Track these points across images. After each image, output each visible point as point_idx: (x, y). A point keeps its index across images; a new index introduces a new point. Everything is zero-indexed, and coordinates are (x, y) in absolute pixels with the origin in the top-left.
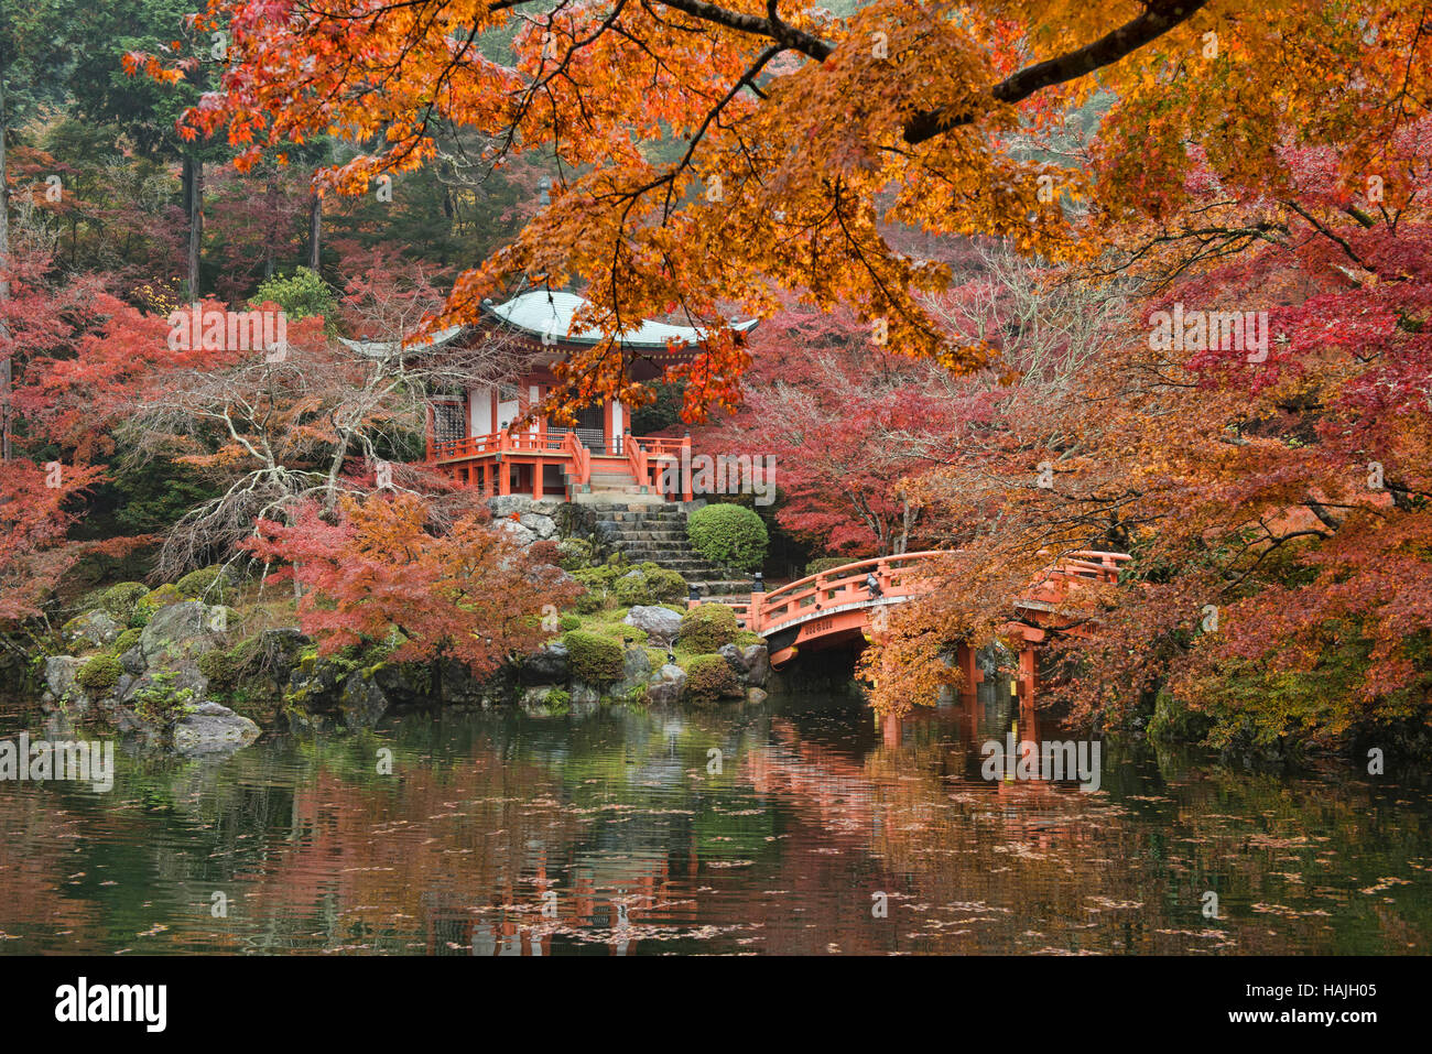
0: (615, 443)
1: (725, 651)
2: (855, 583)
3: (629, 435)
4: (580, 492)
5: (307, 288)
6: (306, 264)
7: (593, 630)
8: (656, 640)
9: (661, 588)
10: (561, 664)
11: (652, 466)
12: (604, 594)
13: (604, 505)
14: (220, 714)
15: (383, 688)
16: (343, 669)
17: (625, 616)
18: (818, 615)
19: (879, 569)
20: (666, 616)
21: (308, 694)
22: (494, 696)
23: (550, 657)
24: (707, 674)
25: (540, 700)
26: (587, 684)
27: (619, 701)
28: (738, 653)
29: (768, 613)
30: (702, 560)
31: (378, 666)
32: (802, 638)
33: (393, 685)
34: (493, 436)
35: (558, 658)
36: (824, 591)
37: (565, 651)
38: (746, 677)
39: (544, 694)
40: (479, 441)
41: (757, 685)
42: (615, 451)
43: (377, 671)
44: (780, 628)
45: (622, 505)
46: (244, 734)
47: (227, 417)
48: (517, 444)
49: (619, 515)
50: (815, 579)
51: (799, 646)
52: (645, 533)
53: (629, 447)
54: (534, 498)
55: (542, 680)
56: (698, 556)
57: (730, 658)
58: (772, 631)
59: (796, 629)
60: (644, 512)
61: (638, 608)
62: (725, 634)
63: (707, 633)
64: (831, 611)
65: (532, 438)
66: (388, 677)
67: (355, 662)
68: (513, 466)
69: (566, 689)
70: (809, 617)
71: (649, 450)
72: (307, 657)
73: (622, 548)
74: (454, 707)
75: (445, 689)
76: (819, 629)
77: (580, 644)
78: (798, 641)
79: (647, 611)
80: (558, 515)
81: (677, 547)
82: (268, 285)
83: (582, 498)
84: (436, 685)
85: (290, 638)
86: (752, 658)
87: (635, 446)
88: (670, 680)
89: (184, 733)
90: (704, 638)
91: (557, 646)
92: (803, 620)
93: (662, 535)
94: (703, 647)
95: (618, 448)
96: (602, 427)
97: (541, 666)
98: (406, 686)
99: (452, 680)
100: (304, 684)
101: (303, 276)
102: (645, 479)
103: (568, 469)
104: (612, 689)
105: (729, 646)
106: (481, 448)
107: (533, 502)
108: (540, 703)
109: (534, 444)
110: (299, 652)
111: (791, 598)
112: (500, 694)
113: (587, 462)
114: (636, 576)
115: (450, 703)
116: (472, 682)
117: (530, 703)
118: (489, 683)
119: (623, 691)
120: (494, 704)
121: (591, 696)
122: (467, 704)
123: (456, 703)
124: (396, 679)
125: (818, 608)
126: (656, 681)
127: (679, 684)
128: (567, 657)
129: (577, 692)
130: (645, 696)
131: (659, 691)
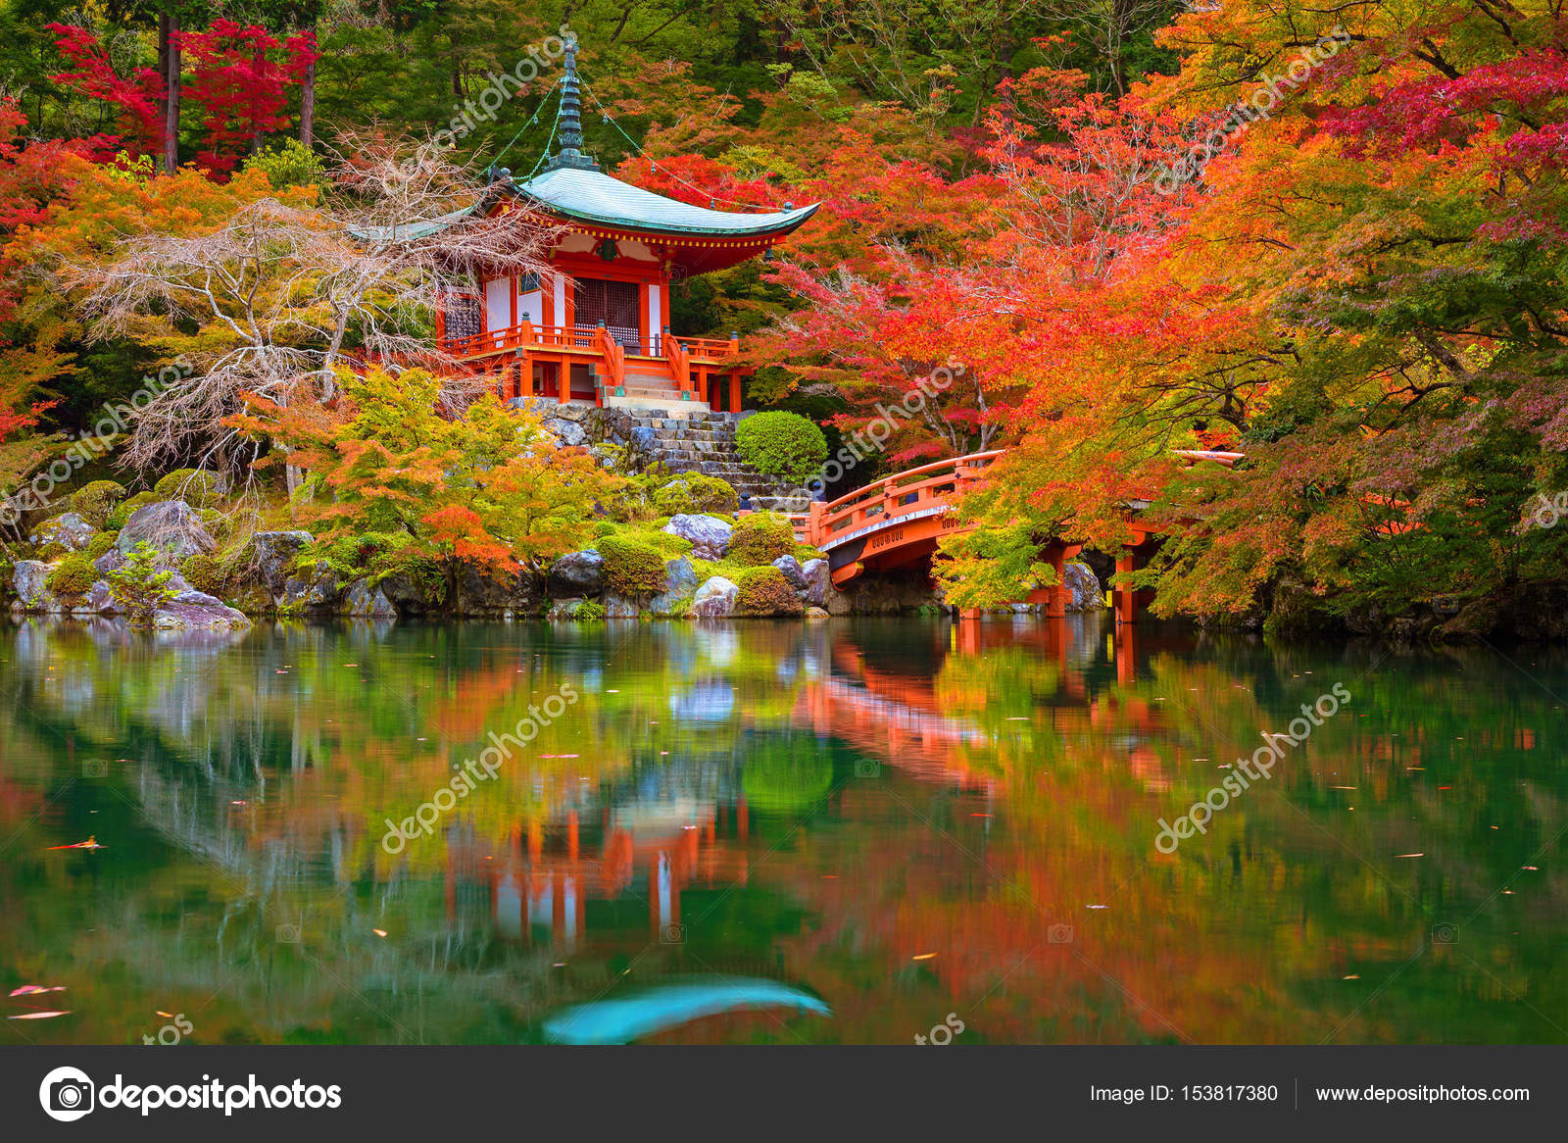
0: (652, 343)
1: (780, 563)
2: (929, 488)
3: (668, 333)
4: (613, 394)
5: (297, 161)
6: (297, 136)
7: (631, 537)
8: (702, 551)
9: (708, 498)
10: (594, 573)
11: (695, 370)
12: (641, 502)
13: (640, 411)
14: (205, 603)
15: (391, 599)
16: (345, 577)
17: (666, 524)
18: (887, 524)
19: (957, 470)
20: (714, 526)
21: (306, 604)
22: (518, 608)
23: (582, 565)
24: (761, 587)
25: (571, 616)
26: (624, 596)
27: (660, 617)
28: (797, 566)
29: (829, 526)
30: (752, 473)
31: (384, 574)
32: (869, 551)
33: (401, 595)
34: (512, 330)
35: (590, 565)
36: (894, 498)
37: (598, 558)
38: (804, 593)
39: (576, 606)
40: (495, 336)
41: (817, 604)
42: (652, 352)
43: (384, 579)
44: (843, 541)
45: (662, 412)
46: (234, 626)
47: (208, 292)
48: (541, 339)
49: (657, 423)
50: (882, 485)
51: (865, 562)
52: (688, 442)
53: (669, 347)
54: (561, 402)
55: (571, 590)
56: (748, 469)
57: (787, 569)
58: (834, 544)
59: (861, 542)
60: (687, 419)
61: (681, 517)
62: (781, 544)
63: (760, 544)
64: (902, 520)
65: (558, 332)
66: (396, 585)
67: (359, 569)
68: (536, 364)
69: (600, 602)
70: (876, 528)
71: (692, 352)
72: (304, 564)
73: (661, 458)
74: (472, 621)
75: (461, 601)
76: (888, 542)
77: (616, 551)
78: (863, 556)
79: (692, 519)
80: (587, 421)
81: (724, 460)
82: (254, 158)
83: (614, 402)
84: (451, 596)
85: (284, 543)
86: (811, 573)
87: (675, 347)
88: (719, 593)
89: (165, 619)
90: (757, 549)
91: (588, 551)
92: (869, 531)
93: (707, 446)
94: (755, 559)
95: (657, 348)
96: (638, 326)
97: (571, 574)
98: (417, 598)
99: (469, 589)
100: (301, 594)
101: (294, 150)
102: (687, 383)
103: (597, 371)
104: (653, 603)
105: (785, 557)
106: (500, 344)
107: (560, 406)
108: (571, 617)
109: (561, 339)
110: (294, 559)
111: (855, 507)
112: (525, 606)
113: (620, 362)
114: (678, 484)
115: (467, 617)
116: (494, 592)
117: (559, 617)
118: (511, 594)
119: (664, 605)
120: (517, 617)
121: (629, 610)
122: (487, 617)
123: (475, 617)
124: (406, 588)
125: (887, 516)
126: (703, 594)
127: (729, 598)
128: (601, 565)
129: (613, 605)
130: (691, 611)
131: (706, 605)
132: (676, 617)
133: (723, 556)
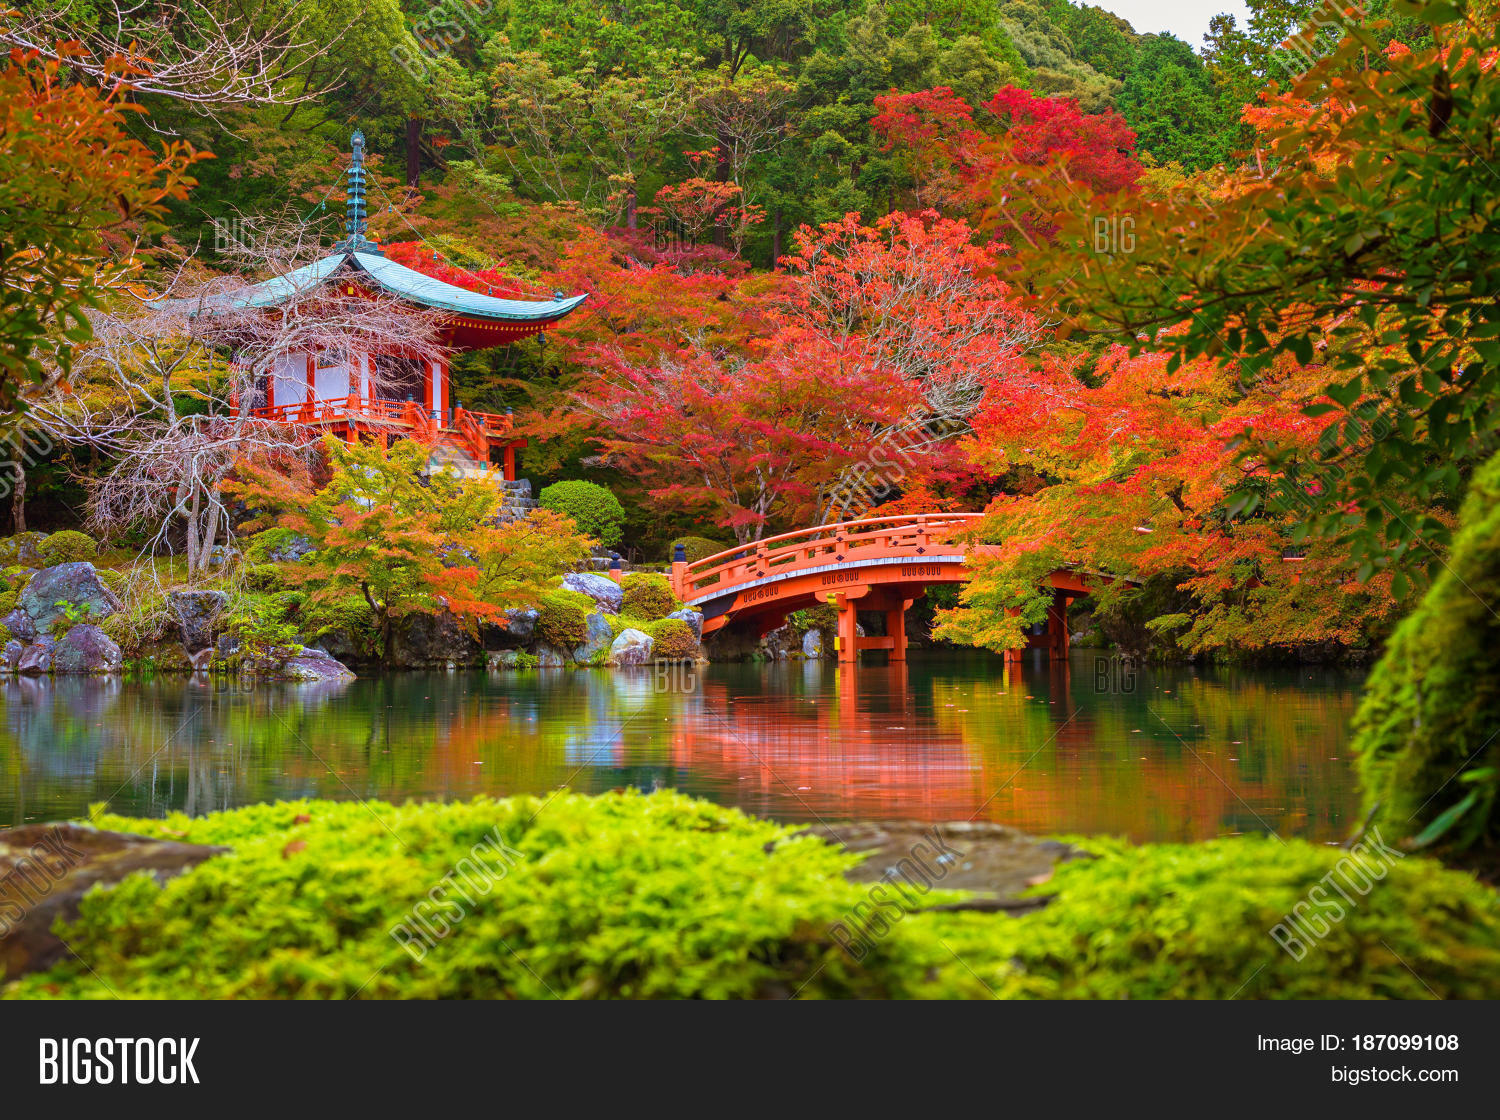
2: (806, 549)
8: (605, 606)
10: (531, 627)
17: (561, 582)
18: (761, 582)
20: (602, 583)
22: (459, 661)
23: (522, 620)
24: (673, 637)
25: (509, 664)
26: (553, 647)
27: (582, 666)
29: (695, 584)
31: (323, 630)
32: (739, 606)
35: (528, 620)
36: (767, 558)
37: (536, 613)
39: (513, 657)
44: (714, 596)
50: (753, 548)
51: (732, 616)
55: (508, 643)
59: (733, 597)
66: (335, 641)
69: (532, 653)
76: (761, 597)
77: (549, 607)
78: (733, 610)
79: (583, 578)
88: (636, 644)
90: (652, 604)
92: (741, 587)
97: (513, 628)
98: (353, 652)
100: (234, 650)
104: (576, 654)
108: (510, 667)
111: (724, 567)
112: (465, 658)
115: (409, 669)
116: (436, 645)
117: (499, 668)
118: (453, 647)
119: (585, 655)
120: (459, 668)
121: (557, 660)
122: (428, 669)
123: (417, 669)
124: (344, 643)
125: (761, 575)
126: (620, 645)
127: (646, 648)
128: (537, 619)
129: (543, 656)
130: (610, 660)
131: (627, 654)
132: (597, 666)
133: (619, 611)
